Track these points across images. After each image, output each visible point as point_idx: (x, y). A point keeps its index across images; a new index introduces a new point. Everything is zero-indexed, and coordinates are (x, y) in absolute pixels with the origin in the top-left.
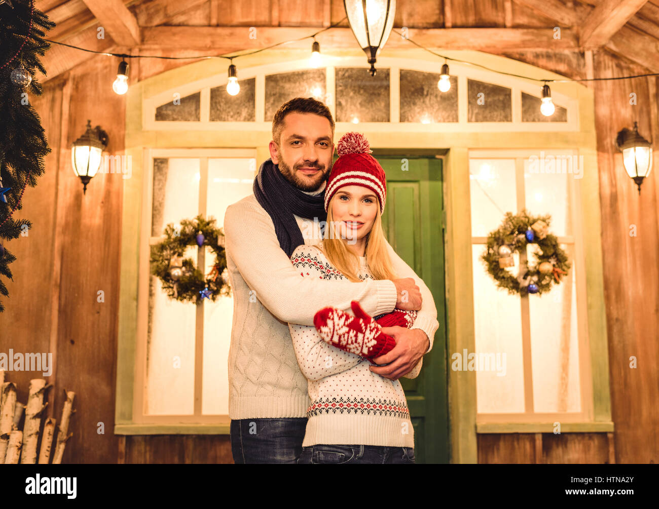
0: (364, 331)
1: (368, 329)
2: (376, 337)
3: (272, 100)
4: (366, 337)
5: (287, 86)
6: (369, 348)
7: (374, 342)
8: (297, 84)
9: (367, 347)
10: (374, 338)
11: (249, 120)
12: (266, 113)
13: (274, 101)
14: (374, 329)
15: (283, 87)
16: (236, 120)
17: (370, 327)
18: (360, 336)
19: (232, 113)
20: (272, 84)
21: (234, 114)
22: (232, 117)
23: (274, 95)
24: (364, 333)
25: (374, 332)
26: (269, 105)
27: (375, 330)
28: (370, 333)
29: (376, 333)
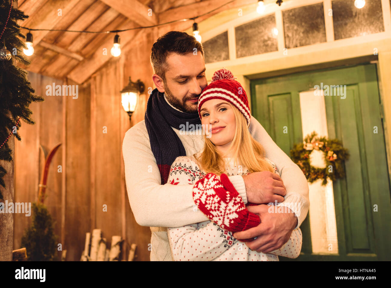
0: (228, 201)
1: (233, 201)
2: (238, 211)
3: (240, 43)
4: (228, 208)
5: (250, 31)
6: (231, 220)
7: (235, 216)
8: (257, 29)
9: (228, 218)
10: (236, 212)
11: (226, 59)
12: (237, 53)
13: (242, 43)
14: (238, 203)
15: (247, 33)
16: (218, 61)
17: (235, 200)
18: (223, 205)
19: (215, 57)
20: (240, 32)
21: (217, 57)
22: (216, 59)
23: (242, 39)
24: (227, 203)
25: (237, 206)
26: (239, 47)
27: (239, 205)
28: (233, 206)
29: (239, 207)
